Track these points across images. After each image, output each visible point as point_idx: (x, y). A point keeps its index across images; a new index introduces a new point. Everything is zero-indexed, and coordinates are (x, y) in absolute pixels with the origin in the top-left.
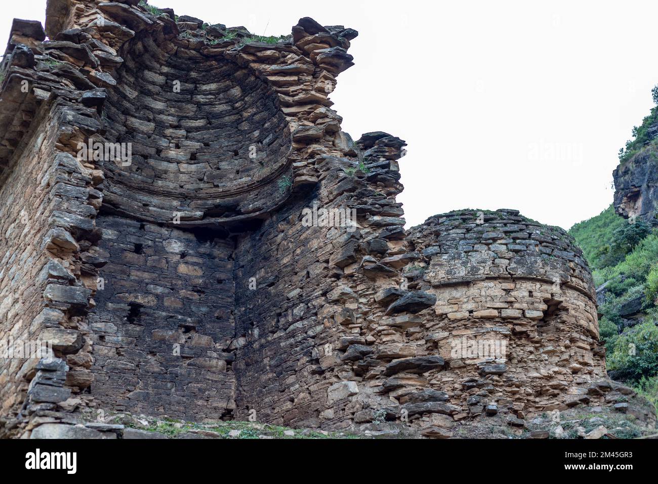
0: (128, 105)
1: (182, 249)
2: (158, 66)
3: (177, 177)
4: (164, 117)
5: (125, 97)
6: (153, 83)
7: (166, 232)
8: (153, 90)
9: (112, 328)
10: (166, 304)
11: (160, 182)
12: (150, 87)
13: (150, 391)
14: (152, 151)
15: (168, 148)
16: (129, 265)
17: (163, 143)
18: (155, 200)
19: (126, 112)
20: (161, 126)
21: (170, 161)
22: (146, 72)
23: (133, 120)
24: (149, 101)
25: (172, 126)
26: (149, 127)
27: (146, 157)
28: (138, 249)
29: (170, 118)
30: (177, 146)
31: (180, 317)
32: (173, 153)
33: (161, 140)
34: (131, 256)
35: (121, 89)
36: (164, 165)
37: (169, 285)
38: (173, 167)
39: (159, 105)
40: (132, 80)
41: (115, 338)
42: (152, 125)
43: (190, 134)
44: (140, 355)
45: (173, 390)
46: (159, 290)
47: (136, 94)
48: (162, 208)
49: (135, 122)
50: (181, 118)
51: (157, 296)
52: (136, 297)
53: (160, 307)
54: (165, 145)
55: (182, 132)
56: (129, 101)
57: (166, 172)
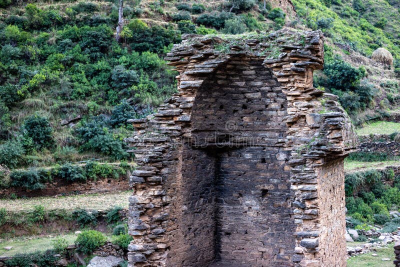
0: (242, 89)
1: (285, 157)
2: (248, 67)
3: (277, 119)
4: (264, 88)
5: (239, 87)
6: (251, 75)
7: (277, 149)
8: (252, 78)
9: (254, 202)
10: (279, 188)
11: (269, 123)
12: (250, 77)
13: (274, 232)
14: (263, 107)
15: (271, 103)
16: (260, 170)
17: (268, 101)
18: (268, 134)
19: (243, 93)
20: (264, 93)
21: (272, 110)
22: (244, 72)
23: (249, 94)
24: (252, 83)
25: (269, 91)
26: (258, 95)
27: (261, 110)
28: (263, 161)
29: (267, 88)
30: (275, 101)
31: (287, 194)
32: (273, 106)
33: (266, 100)
34: (260, 166)
35: (234, 84)
36: (271, 113)
37: (280, 178)
38: (274, 113)
39: (259, 83)
40: (238, 78)
41: (256, 208)
42: (259, 94)
43: (278, 94)
44: (268, 215)
45: (286, 231)
46: (276, 181)
47: (244, 83)
48: (271, 138)
49: (250, 95)
50: (271, 87)
51: (274, 185)
52: (264, 186)
53: (277, 190)
54: (268, 102)
55: (274, 94)
56: (242, 87)
57: (272, 116)
